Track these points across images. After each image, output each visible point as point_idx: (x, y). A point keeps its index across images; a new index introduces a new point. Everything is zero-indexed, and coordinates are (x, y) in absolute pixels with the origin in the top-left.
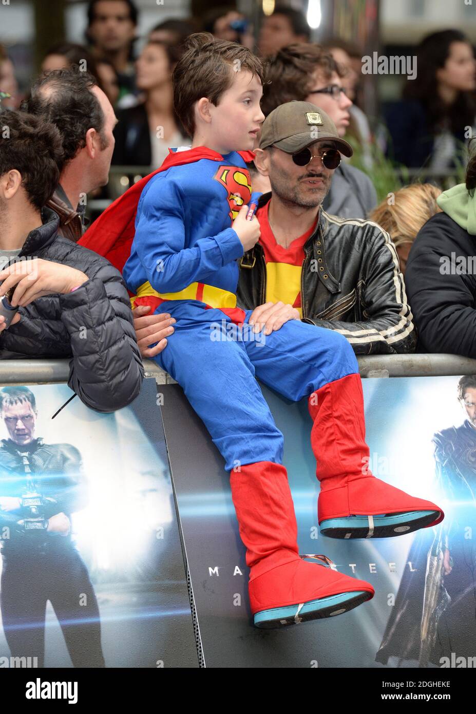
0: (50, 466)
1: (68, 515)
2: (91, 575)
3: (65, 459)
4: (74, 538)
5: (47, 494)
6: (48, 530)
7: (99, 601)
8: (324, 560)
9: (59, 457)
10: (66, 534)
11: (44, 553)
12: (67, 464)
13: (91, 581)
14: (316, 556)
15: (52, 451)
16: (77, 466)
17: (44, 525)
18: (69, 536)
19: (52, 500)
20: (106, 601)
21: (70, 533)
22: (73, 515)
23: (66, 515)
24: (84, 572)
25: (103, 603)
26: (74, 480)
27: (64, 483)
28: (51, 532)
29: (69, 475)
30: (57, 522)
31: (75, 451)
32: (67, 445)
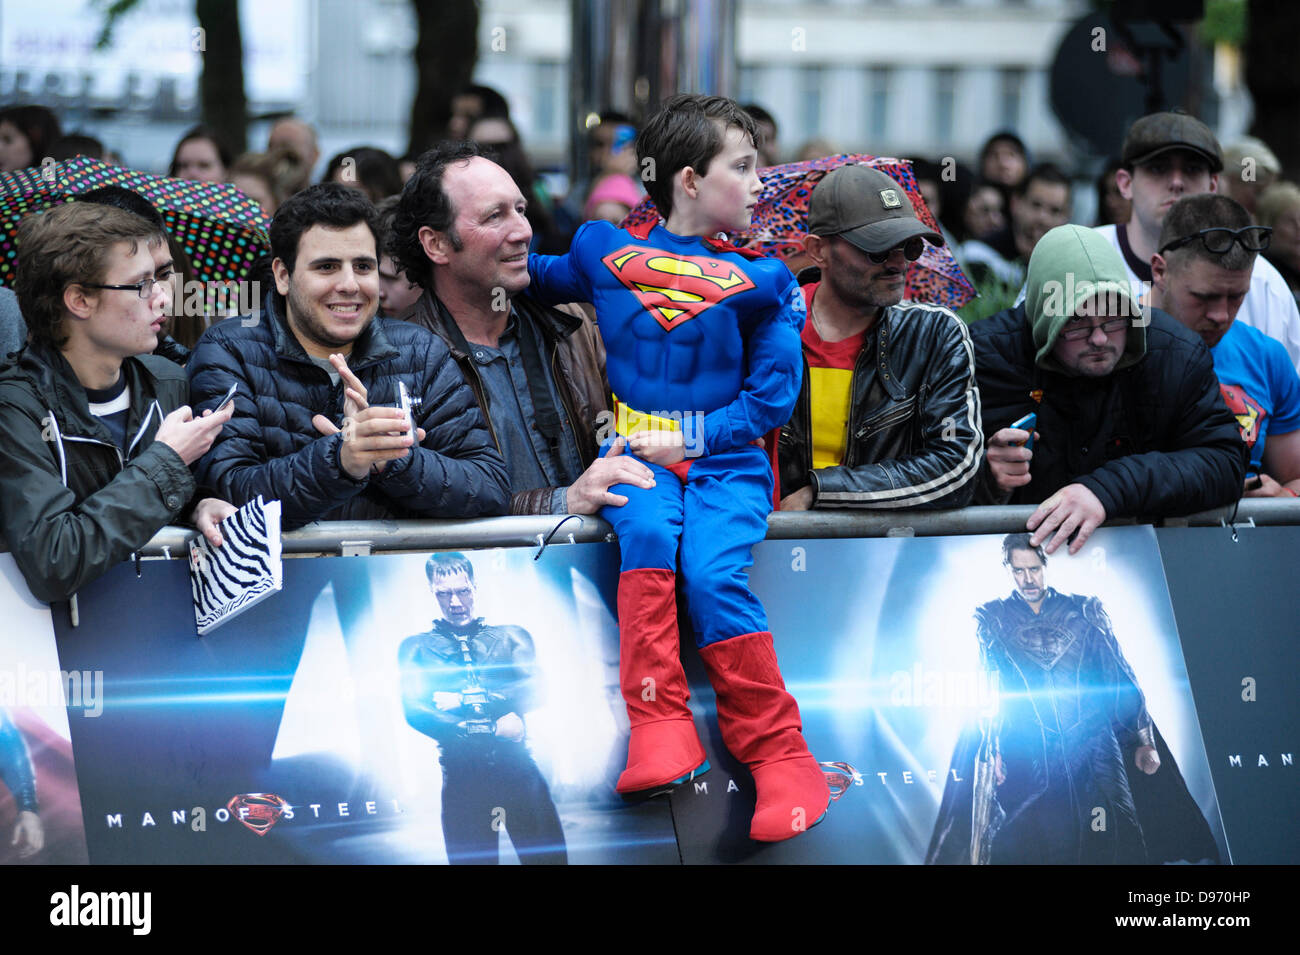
0: (496, 654)
1: (520, 715)
2: (552, 791)
3: (513, 645)
4: (529, 745)
5: (493, 689)
6: (497, 734)
7: (564, 825)
8: (846, 768)
9: (505, 642)
10: (520, 740)
11: (492, 764)
12: (516, 651)
13: (553, 799)
14: (835, 764)
15: (497, 634)
16: (530, 653)
17: (491, 728)
18: (523, 742)
19: (500, 696)
20: (572, 825)
21: (524, 738)
22: (525, 715)
23: (518, 715)
24: (544, 787)
25: (569, 827)
26: (526, 671)
27: (514, 675)
28: (500, 737)
29: (520, 664)
30: (507, 725)
31: (525, 634)
32: (515, 627)
